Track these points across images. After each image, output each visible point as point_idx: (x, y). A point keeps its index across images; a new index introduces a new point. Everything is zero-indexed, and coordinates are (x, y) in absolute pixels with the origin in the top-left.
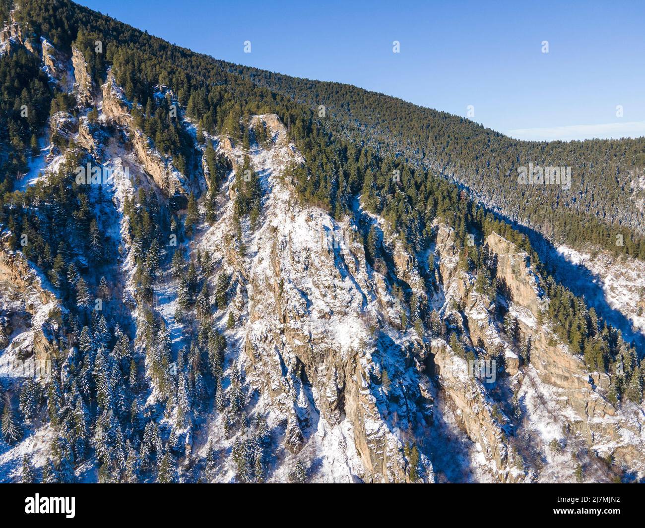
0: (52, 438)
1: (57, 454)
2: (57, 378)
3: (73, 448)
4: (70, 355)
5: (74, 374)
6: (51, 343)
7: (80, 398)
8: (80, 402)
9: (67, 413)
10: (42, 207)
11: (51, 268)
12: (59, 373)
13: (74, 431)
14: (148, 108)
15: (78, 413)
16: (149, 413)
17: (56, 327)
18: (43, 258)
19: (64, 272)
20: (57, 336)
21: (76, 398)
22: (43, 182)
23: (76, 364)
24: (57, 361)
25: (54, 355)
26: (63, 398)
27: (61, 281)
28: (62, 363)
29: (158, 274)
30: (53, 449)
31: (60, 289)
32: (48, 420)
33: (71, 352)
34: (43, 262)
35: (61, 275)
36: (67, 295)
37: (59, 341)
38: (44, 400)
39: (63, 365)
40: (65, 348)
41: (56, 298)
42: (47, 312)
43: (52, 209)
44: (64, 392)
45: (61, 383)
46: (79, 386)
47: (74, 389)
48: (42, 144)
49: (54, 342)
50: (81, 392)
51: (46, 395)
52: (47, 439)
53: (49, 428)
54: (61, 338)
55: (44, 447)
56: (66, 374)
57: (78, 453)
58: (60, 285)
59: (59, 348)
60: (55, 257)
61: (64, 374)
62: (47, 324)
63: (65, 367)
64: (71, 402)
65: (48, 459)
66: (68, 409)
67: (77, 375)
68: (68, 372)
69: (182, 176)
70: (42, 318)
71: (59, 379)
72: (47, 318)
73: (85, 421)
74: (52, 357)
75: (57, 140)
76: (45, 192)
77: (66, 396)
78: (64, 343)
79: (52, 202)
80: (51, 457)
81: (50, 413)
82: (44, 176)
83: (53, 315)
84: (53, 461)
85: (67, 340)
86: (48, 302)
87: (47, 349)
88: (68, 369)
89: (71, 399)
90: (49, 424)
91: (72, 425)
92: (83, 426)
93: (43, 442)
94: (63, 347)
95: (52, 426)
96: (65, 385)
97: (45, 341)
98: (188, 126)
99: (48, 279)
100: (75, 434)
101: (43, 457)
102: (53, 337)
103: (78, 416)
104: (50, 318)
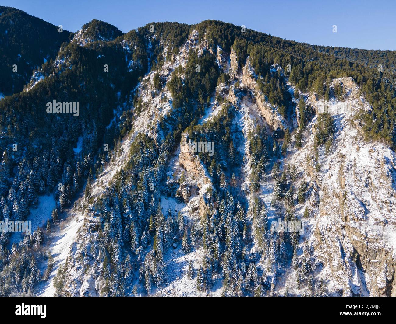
0: (203, 256)
1: (205, 265)
2: (208, 224)
3: (212, 264)
4: (215, 213)
5: (215, 224)
6: (206, 205)
7: (217, 238)
8: (217, 240)
9: (211, 244)
10: (208, 133)
11: (210, 165)
12: (209, 222)
13: (214, 255)
14: (266, 78)
15: (216, 246)
16: (252, 257)
17: (209, 197)
18: (207, 160)
19: (215, 168)
20: (210, 202)
21: (215, 237)
22: (210, 121)
23: (217, 219)
24: (209, 215)
25: (207, 211)
26: (210, 236)
27: (213, 173)
28: (210, 217)
29: (263, 176)
30: (203, 261)
31: (213, 177)
32: (202, 246)
33: (215, 212)
34: (207, 162)
35: (214, 170)
36: (216, 181)
37: (210, 205)
38: (201, 234)
39: (211, 218)
40: (213, 209)
41: (210, 182)
42: (206, 188)
43: (213, 135)
44: (210, 233)
45: (209, 227)
46: (218, 232)
47: (215, 232)
48: (212, 101)
49: (208, 205)
50: (218, 235)
51: (202, 232)
52: (201, 255)
53: (202, 250)
54: (211, 203)
55: (200, 259)
56: (212, 223)
57: (215, 268)
58: (213, 175)
59: (210, 209)
60: (212, 160)
61: (211, 223)
62: (206, 195)
63: (212, 219)
64: (213, 239)
65: (201, 266)
66: (211, 243)
67: (217, 225)
68: (213, 222)
69: (283, 118)
70: (204, 191)
71: (209, 225)
72: (206, 191)
73: (219, 251)
74: (206, 213)
75: (218, 99)
76: (211, 126)
77: (211, 235)
78: (212, 206)
79: (213, 131)
80: (202, 265)
81: (203, 242)
82: (211, 117)
83: (209, 190)
84: (202, 268)
85: (214, 205)
86: (207, 183)
87: (204, 208)
88: (213, 221)
89: (213, 237)
90: (202, 248)
91: (213, 252)
92: (218, 254)
93: (199, 256)
94: (212, 208)
95: (204, 249)
96: (211, 229)
97: (204, 204)
98: (289, 88)
99: (208, 171)
100: (214, 257)
101: (198, 264)
102: (208, 202)
103: (216, 248)
104: (207, 192)
